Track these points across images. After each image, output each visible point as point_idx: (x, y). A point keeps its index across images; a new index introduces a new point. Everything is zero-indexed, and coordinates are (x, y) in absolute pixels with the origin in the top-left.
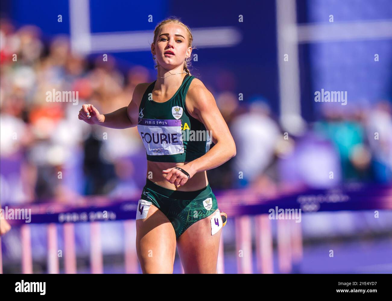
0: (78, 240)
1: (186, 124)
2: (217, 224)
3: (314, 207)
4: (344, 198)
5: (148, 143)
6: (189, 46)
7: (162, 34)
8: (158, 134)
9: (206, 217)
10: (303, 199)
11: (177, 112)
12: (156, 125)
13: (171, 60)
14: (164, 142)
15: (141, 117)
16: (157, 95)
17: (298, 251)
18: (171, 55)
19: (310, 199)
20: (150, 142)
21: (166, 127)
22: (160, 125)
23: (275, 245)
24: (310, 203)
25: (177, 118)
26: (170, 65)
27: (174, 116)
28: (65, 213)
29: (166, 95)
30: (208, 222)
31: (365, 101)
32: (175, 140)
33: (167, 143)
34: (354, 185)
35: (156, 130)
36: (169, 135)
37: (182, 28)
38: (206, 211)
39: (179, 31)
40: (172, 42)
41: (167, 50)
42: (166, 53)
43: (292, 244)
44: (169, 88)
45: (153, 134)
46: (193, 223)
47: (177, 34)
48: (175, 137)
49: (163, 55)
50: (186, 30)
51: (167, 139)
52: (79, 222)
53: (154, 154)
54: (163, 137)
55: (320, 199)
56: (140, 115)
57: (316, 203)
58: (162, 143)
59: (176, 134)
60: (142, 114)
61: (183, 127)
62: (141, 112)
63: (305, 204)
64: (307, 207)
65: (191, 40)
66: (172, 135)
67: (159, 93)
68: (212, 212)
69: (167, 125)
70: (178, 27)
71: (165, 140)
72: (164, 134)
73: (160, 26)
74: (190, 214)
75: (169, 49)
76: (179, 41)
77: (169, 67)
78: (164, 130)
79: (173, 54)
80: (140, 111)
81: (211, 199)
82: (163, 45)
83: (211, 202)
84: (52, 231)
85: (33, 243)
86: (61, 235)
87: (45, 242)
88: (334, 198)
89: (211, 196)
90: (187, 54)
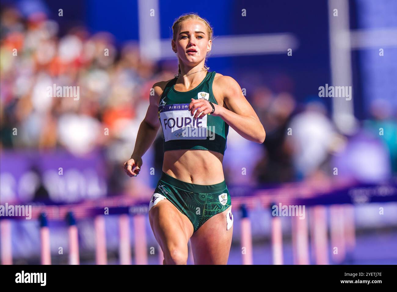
2: (231, 218)
5: (171, 128)
6: (209, 39)
8: (182, 118)
11: (203, 97)
15: (164, 105)
20: (173, 127)
22: (185, 109)
30: (223, 217)
32: (199, 125)
37: (201, 24)
42: (188, 51)
44: (194, 81)
45: (177, 119)
48: (200, 120)
51: (192, 123)
54: (188, 121)
56: (162, 103)
60: (164, 102)
65: (210, 33)
71: (189, 123)
72: (188, 118)
74: (206, 208)
90: (208, 48)
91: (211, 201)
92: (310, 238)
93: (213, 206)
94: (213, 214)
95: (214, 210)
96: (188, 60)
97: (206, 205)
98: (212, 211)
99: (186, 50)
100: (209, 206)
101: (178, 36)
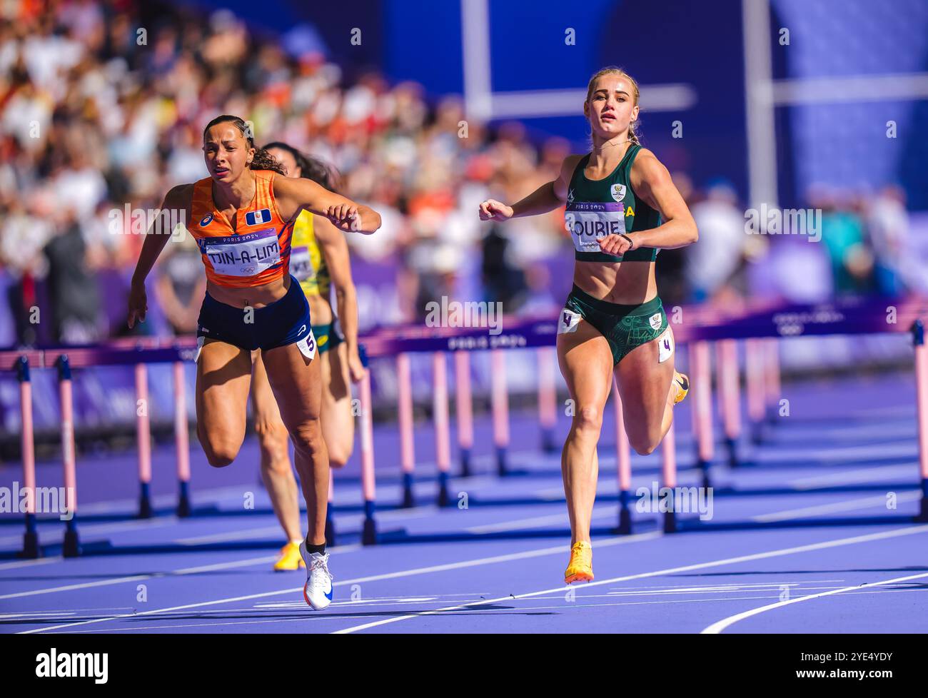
0: (475, 375)
1: (630, 208)
2: (667, 347)
3: (795, 329)
4: (836, 317)
5: (578, 234)
6: (635, 105)
7: (598, 89)
8: (592, 223)
9: (652, 339)
10: (780, 319)
11: (619, 192)
12: (589, 210)
13: (611, 126)
14: (601, 234)
15: (571, 201)
16: (593, 171)
17: (774, 388)
18: (611, 120)
19: (790, 318)
20: (581, 233)
21: (603, 213)
22: (595, 210)
23: (743, 381)
24: (790, 324)
25: (618, 201)
26: (608, 132)
27: (614, 197)
28: (457, 337)
29: (604, 170)
30: (654, 347)
31: (864, 185)
32: (615, 231)
33: (604, 234)
34: (850, 299)
35: (590, 217)
36: (607, 223)
37: (625, 82)
38: (652, 330)
39: (620, 87)
40: (612, 101)
41: (605, 113)
42: (603, 117)
43: (766, 379)
44: (608, 161)
45: (586, 223)
46: (636, 346)
47: (619, 89)
48: (615, 226)
49: (600, 120)
50: (631, 84)
51: (605, 230)
52: (476, 349)
53: (587, 250)
54: (599, 227)
55: (804, 318)
56: (570, 198)
57: (798, 324)
58: (597, 235)
59: (617, 222)
60: (572, 197)
61: (626, 212)
62: (571, 194)
63: (783, 325)
64: (786, 330)
65: (637, 96)
66: (612, 223)
67: (595, 168)
68: (661, 331)
69: (606, 210)
70: (619, 80)
71: (601, 230)
72: (600, 223)
73: (595, 78)
74: (632, 335)
75: (608, 112)
76: (621, 100)
77: (608, 136)
78: (600, 216)
79: (613, 117)
80: (569, 193)
81: (660, 314)
82: (599, 105)
83: (660, 319)
84: (440, 361)
85: (413, 378)
86: (452, 367)
87: (430, 377)
88: (823, 317)
89: (660, 311)
90: (633, 117)
91: (638, 325)
92: (715, 385)
93: (642, 332)
94: (642, 342)
95: (642, 337)
96: (601, 129)
97: (632, 331)
98: (640, 338)
99: (600, 114)
100: (636, 333)
101: (593, 95)
